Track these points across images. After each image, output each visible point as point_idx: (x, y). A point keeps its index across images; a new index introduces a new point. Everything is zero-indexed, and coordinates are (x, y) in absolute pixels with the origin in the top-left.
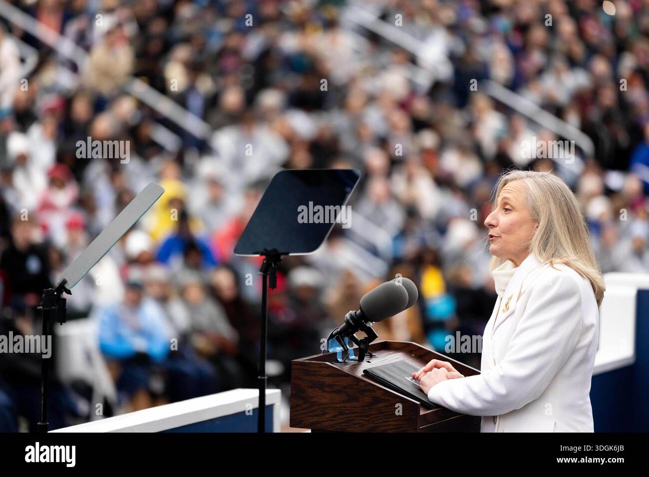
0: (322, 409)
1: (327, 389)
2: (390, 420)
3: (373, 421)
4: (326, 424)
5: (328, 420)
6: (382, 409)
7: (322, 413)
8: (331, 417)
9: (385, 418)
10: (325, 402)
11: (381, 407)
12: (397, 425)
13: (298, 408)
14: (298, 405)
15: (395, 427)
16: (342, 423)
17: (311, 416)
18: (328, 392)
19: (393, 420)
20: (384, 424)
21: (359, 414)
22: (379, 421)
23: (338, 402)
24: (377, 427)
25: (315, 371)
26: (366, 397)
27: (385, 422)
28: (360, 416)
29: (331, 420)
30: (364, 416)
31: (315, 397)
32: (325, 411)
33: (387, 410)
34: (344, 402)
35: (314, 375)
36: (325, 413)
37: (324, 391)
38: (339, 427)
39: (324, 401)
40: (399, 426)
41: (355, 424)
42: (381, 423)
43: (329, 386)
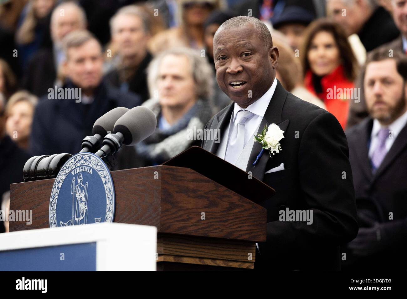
0: (188, 214)
1: (191, 194)
2: (245, 225)
3: (230, 226)
4: (191, 229)
5: (193, 225)
6: (238, 214)
7: (187, 218)
8: (195, 222)
9: (240, 223)
10: (190, 208)
11: (237, 213)
12: (251, 230)
13: (167, 213)
14: (167, 210)
15: (248, 232)
16: (206, 228)
17: (178, 221)
18: (192, 197)
19: (247, 225)
20: (239, 229)
21: (218, 220)
22: (235, 227)
23: (201, 207)
24: (234, 232)
25: (181, 176)
26: (224, 203)
27: (241, 227)
28: (220, 221)
29: (196, 225)
30: (223, 221)
31: (181, 202)
32: (191, 216)
33: (241, 216)
34: (206, 208)
35: (181, 180)
36: (191, 218)
37: (189, 196)
38: (202, 232)
39: (190, 206)
40: (252, 231)
41: (216, 229)
42: (236, 228)
43: (194, 191)
